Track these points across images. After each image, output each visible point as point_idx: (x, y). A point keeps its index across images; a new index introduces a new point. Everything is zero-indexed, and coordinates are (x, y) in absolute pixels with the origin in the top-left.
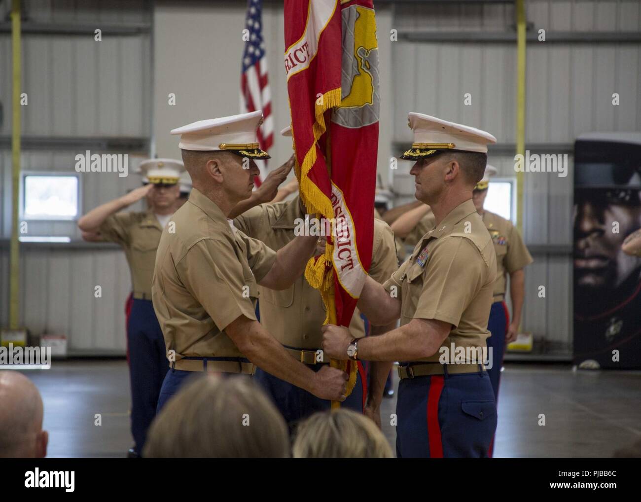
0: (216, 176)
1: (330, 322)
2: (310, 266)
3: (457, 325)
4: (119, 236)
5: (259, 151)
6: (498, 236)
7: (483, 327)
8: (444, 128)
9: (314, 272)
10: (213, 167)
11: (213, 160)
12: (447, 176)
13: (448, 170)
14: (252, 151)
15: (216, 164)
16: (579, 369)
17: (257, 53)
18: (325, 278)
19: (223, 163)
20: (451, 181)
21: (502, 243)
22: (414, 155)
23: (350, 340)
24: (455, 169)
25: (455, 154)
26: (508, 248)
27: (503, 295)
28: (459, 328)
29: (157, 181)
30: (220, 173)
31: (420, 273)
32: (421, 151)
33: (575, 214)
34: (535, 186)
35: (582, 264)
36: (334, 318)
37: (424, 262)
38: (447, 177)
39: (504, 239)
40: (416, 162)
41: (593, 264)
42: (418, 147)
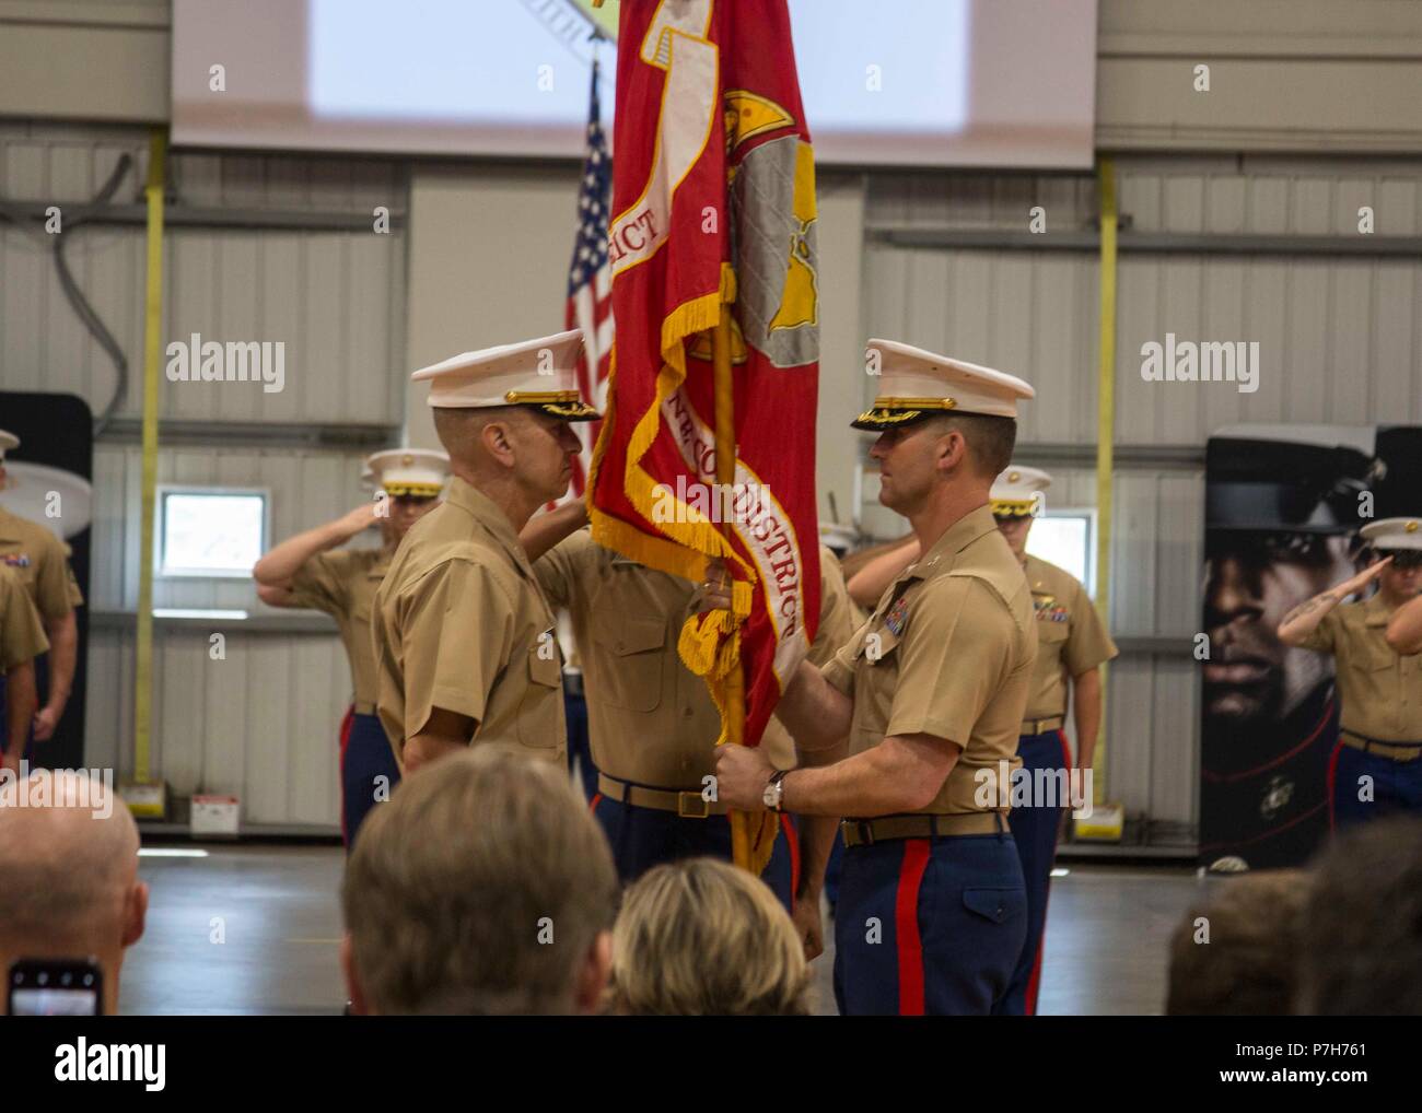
0: (502, 454)
1: (729, 739)
2: (689, 633)
3: (965, 746)
4: (327, 595)
5: (580, 406)
6: (1052, 605)
7: (1009, 746)
8: (935, 369)
9: (698, 645)
10: (493, 437)
11: (495, 424)
12: (942, 461)
13: (943, 449)
14: (568, 405)
15: (499, 430)
16: (1209, 872)
17: (594, 260)
18: (718, 656)
19: (513, 430)
20: (951, 471)
21: (1060, 618)
22: (879, 421)
23: (767, 775)
24: (957, 447)
25: (955, 420)
26: (1071, 628)
27: (1063, 717)
28: (968, 750)
29: (401, 492)
30: (508, 448)
31: (892, 647)
32: (893, 412)
33: (1207, 578)
34: (1133, 525)
35: (1219, 673)
36: (738, 734)
37: (899, 625)
38: (942, 463)
39: (1064, 611)
40: (881, 433)
41: (1240, 673)
42: (886, 405)
